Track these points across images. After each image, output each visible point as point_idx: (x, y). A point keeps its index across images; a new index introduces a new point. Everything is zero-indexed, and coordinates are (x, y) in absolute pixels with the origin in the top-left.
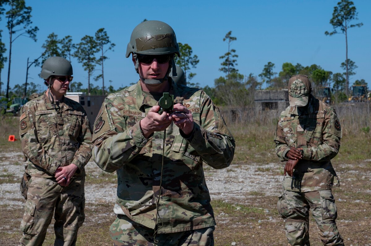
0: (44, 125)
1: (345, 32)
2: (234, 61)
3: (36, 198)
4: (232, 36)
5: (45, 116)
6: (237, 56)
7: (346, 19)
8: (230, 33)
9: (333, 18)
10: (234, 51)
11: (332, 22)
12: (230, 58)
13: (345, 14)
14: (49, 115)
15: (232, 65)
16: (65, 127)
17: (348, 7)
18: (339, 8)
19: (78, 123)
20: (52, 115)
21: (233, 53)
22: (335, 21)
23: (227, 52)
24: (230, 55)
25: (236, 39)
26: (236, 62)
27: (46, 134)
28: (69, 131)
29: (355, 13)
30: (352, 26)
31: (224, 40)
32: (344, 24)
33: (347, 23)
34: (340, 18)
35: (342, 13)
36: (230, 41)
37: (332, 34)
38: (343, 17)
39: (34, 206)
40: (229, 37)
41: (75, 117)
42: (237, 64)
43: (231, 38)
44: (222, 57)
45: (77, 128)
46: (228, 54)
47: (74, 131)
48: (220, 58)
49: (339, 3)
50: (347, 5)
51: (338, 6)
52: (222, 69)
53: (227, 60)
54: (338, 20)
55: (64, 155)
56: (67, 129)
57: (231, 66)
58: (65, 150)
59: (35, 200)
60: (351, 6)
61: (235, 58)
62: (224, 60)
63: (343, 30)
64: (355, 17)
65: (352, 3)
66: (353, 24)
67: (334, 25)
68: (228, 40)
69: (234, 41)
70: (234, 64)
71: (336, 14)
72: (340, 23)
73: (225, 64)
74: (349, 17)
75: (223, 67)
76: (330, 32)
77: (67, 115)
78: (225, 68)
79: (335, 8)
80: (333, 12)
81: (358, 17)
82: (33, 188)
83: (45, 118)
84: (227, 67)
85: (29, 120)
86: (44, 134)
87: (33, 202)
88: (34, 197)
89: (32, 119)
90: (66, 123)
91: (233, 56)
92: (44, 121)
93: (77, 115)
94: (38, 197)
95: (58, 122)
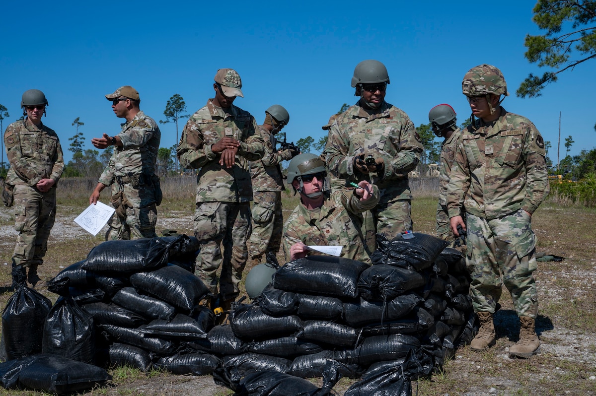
0: (28, 143)
1: (176, 122)
2: (81, 143)
3: (24, 201)
4: (79, 121)
5: (28, 136)
6: (84, 139)
7: (177, 111)
8: (78, 119)
9: (166, 110)
10: (82, 134)
11: (165, 113)
12: (78, 140)
13: (176, 107)
14: (31, 136)
15: (80, 146)
16: (44, 147)
17: (179, 102)
18: (171, 102)
19: (53, 145)
20: (34, 136)
21: (81, 136)
22: (168, 112)
23: (76, 135)
24: (78, 138)
25: (83, 124)
26: (83, 144)
27: (29, 150)
28: (47, 150)
29: (185, 107)
30: (181, 117)
31: (73, 125)
32: (175, 115)
33: (178, 114)
34: (172, 110)
35: (174, 106)
36: (78, 126)
37: (165, 122)
38: (174, 109)
39: (24, 208)
40: (77, 121)
41: (51, 140)
42: (84, 145)
43: (79, 123)
44: (71, 139)
45: (53, 149)
46: (77, 136)
47: (51, 151)
48: (69, 139)
49: (171, 98)
50: (178, 100)
51: (170, 100)
52: (71, 149)
53: (75, 142)
54: (171, 111)
55: (44, 169)
56: (45, 149)
57: (78, 147)
58: (45, 165)
59: (23, 203)
60: (181, 101)
61: (82, 140)
62: (73, 141)
63: (175, 120)
64: (184, 110)
65: (182, 99)
66: (182, 115)
67: (167, 116)
68: (76, 124)
69: (82, 126)
70: (81, 145)
71: (169, 107)
72: (172, 115)
73: (73, 145)
74: (179, 110)
75: (71, 147)
76: (164, 121)
77: (46, 137)
78: (73, 148)
79: (168, 102)
80: (166, 105)
81: (186, 110)
82: (19, 194)
83: (28, 138)
84: (75, 148)
85: (16, 138)
86: (27, 150)
87: (22, 205)
88: (22, 201)
89: (18, 137)
90: (45, 144)
91: (81, 139)
92: (28, 140)
93: (53, 139)
94: (26, 200)
95: (39, 142)
